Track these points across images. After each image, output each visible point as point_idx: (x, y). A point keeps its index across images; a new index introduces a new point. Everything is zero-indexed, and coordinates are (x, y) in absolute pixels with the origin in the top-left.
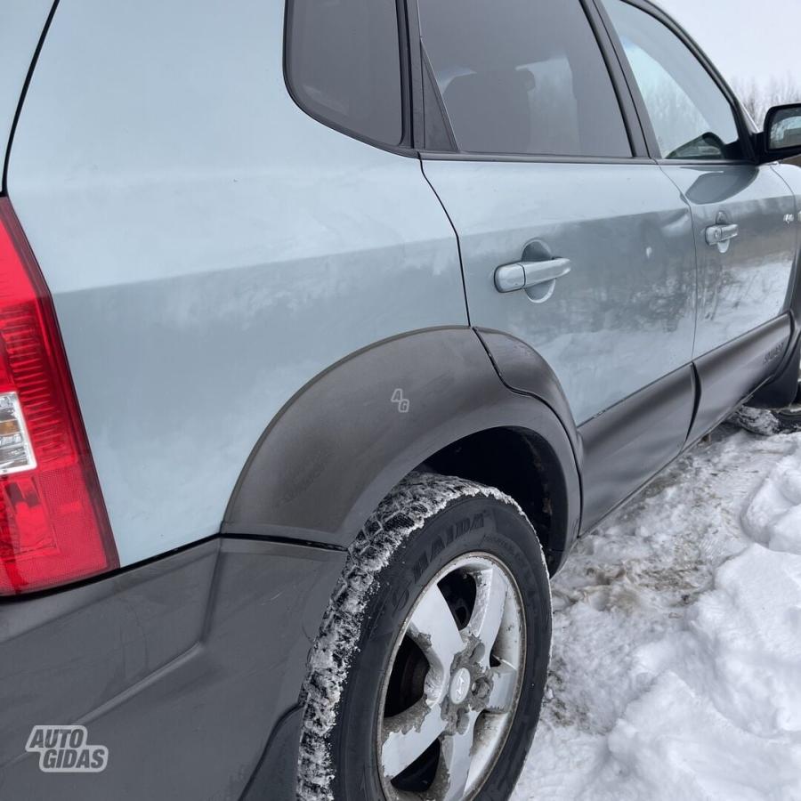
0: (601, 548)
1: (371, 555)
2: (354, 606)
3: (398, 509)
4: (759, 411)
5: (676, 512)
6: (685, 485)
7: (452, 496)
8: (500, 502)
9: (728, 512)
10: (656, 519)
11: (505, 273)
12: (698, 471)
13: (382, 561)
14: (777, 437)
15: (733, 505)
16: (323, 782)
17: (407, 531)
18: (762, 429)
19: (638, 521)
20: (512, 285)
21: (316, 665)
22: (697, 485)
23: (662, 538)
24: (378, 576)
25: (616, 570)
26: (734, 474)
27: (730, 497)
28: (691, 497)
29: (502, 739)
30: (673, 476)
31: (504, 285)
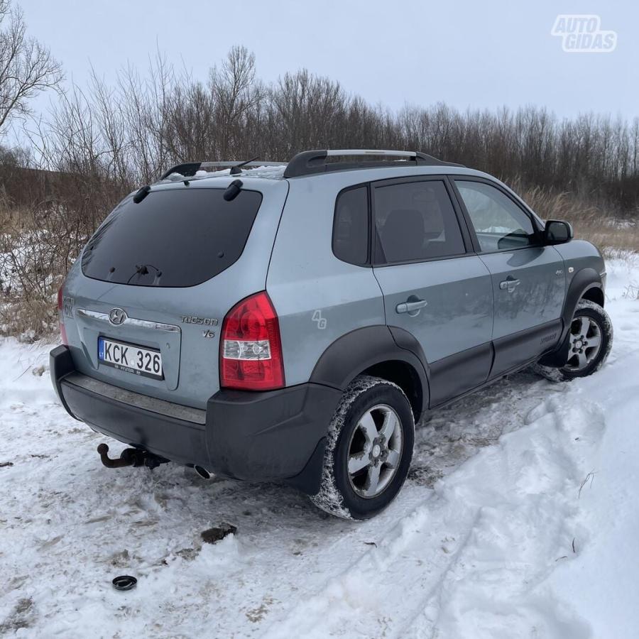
0: (453, 428)
1: (349, 398)
2: (343, 412)
3: (358, 385)
4: (551, 368)
5: (495, 415)
6: (502, 403)
7: (377, 383)
8: (395, 388)
9: (520, 416)
10: (484, 417)
11: (399, 307)
12: (512, 396)
13: (353, 399)
14: (562, 383)
15: (523, 413)
16: (330, 465)
17: (361, 392)
18: (553, 379)
19: (475, 418)
20: (402, 311)
21: (330, 429)
22: (509, 403)
23: (484, 425)
24: (350, 404)
25: (459, 437)
26: (530, 399)
27: (522, 409)
28: (504, 408)
29: (392, 478)
30: (499, 398)
31: (398, 311)
